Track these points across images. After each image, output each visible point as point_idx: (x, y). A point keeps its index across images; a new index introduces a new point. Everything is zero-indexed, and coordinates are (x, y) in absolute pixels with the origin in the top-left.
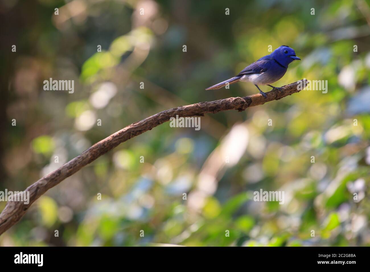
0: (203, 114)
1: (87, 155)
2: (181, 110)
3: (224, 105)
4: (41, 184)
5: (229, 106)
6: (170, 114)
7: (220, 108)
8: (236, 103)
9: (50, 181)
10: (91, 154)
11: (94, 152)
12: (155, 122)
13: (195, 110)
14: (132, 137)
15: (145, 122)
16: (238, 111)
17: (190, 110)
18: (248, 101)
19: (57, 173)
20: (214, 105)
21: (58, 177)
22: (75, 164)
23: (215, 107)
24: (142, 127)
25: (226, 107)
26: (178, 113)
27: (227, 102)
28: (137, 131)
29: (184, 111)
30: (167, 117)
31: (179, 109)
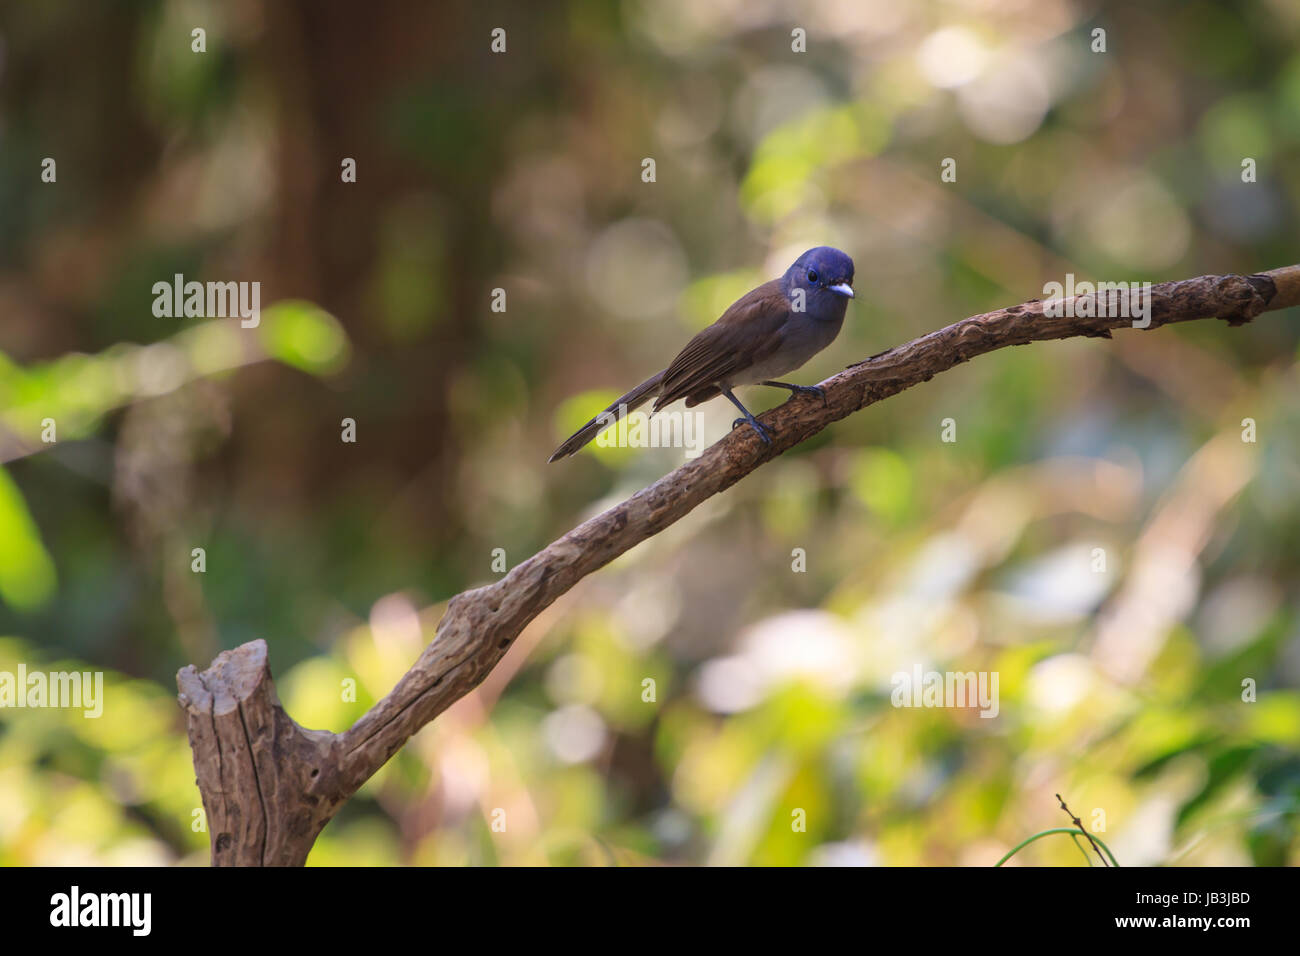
0: (1108, 330)
1: (718, 462)
2: (1035, 315)
4: (562, 559)
5: (1199, 306)
6: (995, 329)
7: (1168, 311)
8: (1225, 295)
9: (590, 549)
10: (731, 460)
11: (742, 451)
12: (945, 354)
14: (868, 403)
15: (912, 354)
16: (1226, 323)
18: (1265, 290)
19: (615, 521)
21: (618, 535)
22: (678, 489)
24: (902, 369)
25: (1190, 308)
26: (1023, 323)
27: (1194, 291)
28: (886, 383)
29: (1046, 319)
30: (985, 337)
31: (1027, 311)
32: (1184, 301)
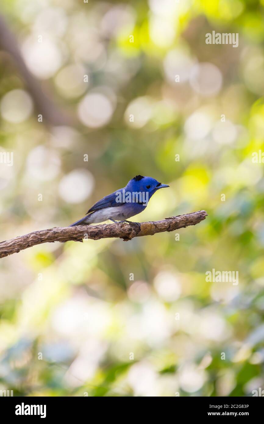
0: (82, 239)
2: (57, 232)
3: (108, 230)
5: (113, 233)
6: (42, 236)
7: (103, 234)
8: (123, 230)
12: (24, 244)
13: (73, 233)
15: (12, 243)
16: (123, 239)
17: (67, 232)
18: (136, 229)
20: (96, 229)
23: (97, 232)
24: (9, 248)
25: (110, 233)
26: (52, 235)
27: (112, 227)
29: (60, 234)
30: (39, 239)
31: (54, 230)
32: (108, 231)
